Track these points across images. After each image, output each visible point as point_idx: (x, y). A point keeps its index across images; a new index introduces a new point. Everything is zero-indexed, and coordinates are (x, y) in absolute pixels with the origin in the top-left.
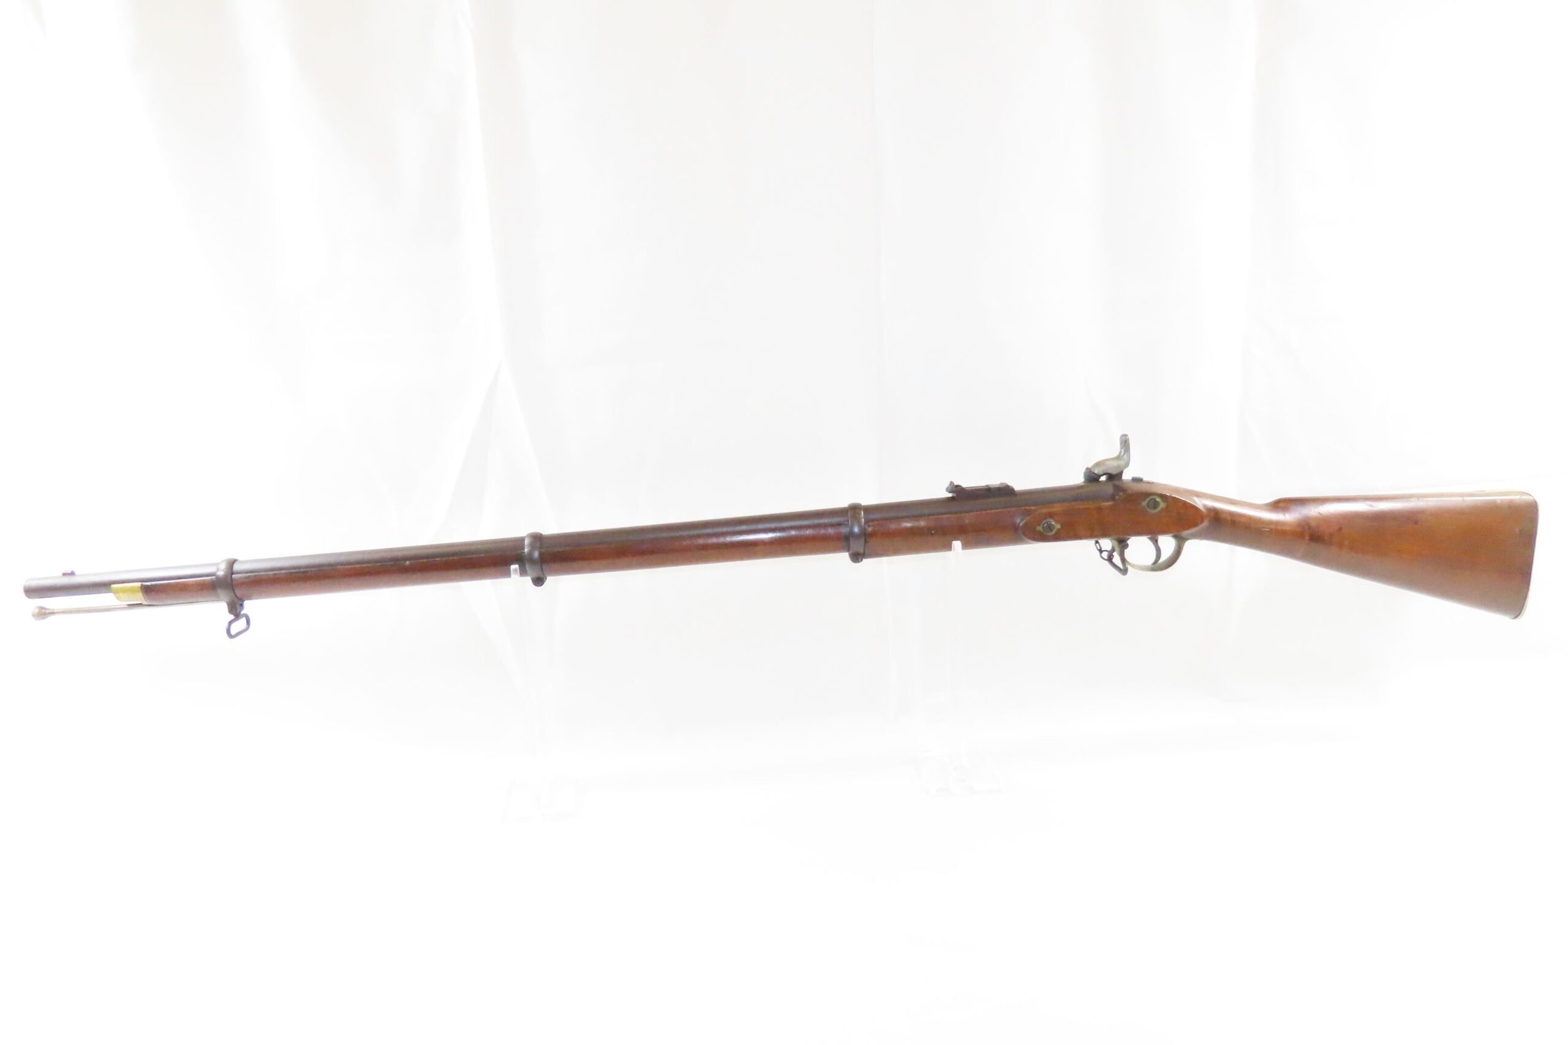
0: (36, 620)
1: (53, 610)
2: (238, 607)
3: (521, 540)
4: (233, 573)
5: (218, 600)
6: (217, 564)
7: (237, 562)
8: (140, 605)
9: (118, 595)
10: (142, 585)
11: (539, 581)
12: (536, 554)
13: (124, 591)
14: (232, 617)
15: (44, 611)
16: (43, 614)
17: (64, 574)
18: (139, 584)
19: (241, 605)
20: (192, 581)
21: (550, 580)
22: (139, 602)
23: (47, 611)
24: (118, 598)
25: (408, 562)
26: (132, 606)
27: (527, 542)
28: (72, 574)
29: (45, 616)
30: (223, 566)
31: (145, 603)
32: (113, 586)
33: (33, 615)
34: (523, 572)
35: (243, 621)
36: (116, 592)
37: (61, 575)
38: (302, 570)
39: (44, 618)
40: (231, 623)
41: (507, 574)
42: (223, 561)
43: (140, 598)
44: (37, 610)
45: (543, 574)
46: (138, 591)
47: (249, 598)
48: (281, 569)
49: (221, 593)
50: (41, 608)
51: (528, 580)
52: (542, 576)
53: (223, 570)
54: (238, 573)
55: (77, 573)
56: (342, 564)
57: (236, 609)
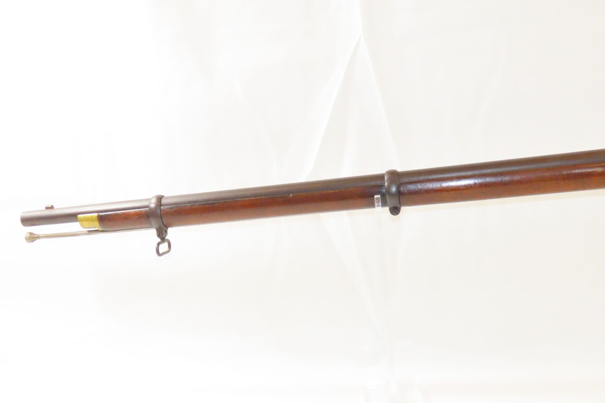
0: (28, 242)
1: (39, 235)
2: (164, 233)
3: (381, 177)
4: (161, 205)
5: (150, 227)
6: (149, 200)
7: (164, 197)
8: (97, 231)
9: (82, 222)
10: (98, 215)
11: (395, 211)
12: (394, 189)
13: (86, 220)
14: (159, 240)
15: (33, 235)
16: (32, 238)
17: (47, 208)
18: (96, 214)
19: (166, 232)
20: (132, 212)
21: (405, 210)
22: (96, 229)
23: (35, 236)
24: (82, 225)
25: (291, 195)
26: (90, 232)
27: (386, 178)
28: (52, 207)
29: (33, 240)
30: (154, 201)
31: (100, 229)
32: (79, 216)
33: (26, 239)
34: (384, 204)
35: (166, 244)
36: (81, 220)
37: (45, 209)
38: (212, 202)
39: (33, 241)
40: (159, 244)
41: (372, 205)
42: (153, 198)
43: (97, 226)
44: (28, 235)
45: (400, 205)
46: (96, 220)
47: (171, 226)
48: (195, 202)
49: (154, 222)
50: (31, 234)
51: (387, 209)
52: (399, 206)
53: (154, 203)
54: (165, 205)
55: (55, 207)
56: (240, 197)
57: (163, 234)
